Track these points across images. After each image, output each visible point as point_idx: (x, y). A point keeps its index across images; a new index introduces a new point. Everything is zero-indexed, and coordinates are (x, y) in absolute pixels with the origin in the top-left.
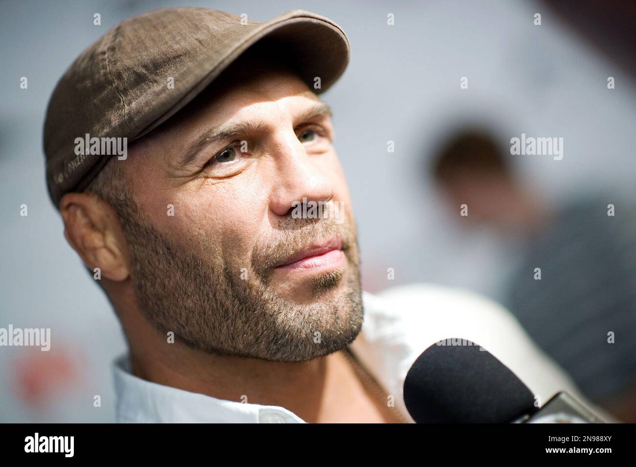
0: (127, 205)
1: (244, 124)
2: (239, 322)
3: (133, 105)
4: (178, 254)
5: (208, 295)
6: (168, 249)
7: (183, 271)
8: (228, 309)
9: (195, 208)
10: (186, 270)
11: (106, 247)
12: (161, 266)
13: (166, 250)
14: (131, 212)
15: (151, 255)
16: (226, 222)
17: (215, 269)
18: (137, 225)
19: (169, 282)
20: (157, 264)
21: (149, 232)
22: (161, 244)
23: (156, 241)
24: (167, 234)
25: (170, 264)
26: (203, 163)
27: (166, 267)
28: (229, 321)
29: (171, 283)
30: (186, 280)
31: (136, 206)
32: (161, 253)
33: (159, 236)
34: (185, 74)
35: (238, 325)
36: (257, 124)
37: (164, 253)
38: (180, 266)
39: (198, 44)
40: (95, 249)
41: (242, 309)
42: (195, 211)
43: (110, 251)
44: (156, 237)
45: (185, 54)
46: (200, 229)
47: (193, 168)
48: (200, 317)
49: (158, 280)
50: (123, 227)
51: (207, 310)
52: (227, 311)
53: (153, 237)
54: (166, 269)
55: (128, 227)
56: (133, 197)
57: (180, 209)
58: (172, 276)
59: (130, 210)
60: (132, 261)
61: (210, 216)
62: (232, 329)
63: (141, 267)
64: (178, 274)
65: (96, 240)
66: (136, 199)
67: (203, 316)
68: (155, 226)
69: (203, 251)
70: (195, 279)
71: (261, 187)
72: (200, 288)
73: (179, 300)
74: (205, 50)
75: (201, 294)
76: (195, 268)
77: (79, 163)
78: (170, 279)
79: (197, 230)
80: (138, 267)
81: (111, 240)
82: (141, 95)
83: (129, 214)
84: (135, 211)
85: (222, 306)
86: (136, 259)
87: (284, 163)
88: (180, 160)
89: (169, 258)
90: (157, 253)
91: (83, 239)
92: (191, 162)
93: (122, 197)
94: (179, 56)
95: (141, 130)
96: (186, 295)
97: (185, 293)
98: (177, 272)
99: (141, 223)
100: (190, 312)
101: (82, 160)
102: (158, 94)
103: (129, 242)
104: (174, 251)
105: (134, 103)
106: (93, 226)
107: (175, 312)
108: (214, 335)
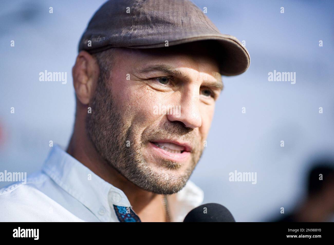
0: (106, 73)
1: (179, 72)
2: (121, 155)
3: (136, 32)
4: (114, 109)
5: (114, 135)
6: (111, 104)
7: (111, 117)
8: (119, 146)
9: (133, 94)
10: (112, 118)
11: (86, 85)
12: (103, 109)
13: (109, 104)
14: (106, 78)
15: (102, 102)
16: (143, 109)
17: (125, 125)
18: (104, 85)
19: (102, 118)
20: (102, 107)
21: (108, 91)
22: (109, 100)
23: (108, 97)
24: (114, 97)
25: (107, 111)
26: (150, 77)
27: (105, 111)
28: (117, 152)
29: (103, 119)
30: (110, 122)
31: (109, 76)
32: (107, 103)
33: (111, 96)
34: (166, 33)
35: (120, 156)
36: (185, 75)
37: (108, 104)
38: (111, 114)
39: (181, 23)
40: (80, 83)
41: (125, 150)
42: (133, 96)
43: (87, 88)
44: (109, 95)
45: (172, 24)
46: (130, 104)
47: (145, 76)
48: (106, 142)
49: (99, 114)
50: (98, 82)
51: (110, 141)
52: (118, 147)
53: (108, 95)
54: (104, 112)
55: (100, 83)
56: (111, 72)
57: (127, 91)
58: (105, 116)
59: (105, 77)
60: (93, 99)
61: (138, 102)
62: (117, 156)
63: (95, 104)
64: (108, 118)
65: (84, 79)
66: (111, 73)
67: (108, 142)
68: (112, 90)
69: (125, 114)
70: (113, 124)
71: (169, 103)
72: (112, 130)
73: (102, 128)
74: (182, 28)
75: (111, 132)
76: (116, 119)
77: (97, 41)
78: (104, 117)
79: (129, 104)
80: (94, 103)
81: (90, 84)
82: (142, 29)
83: (104, 78)
84: (108, 78)
85: (118, 143)
86: (95, 99)
87: (186, 99)
88: (141, 69)
89: (109, 108)
90: (105, 102)
91: (79, 75)
92: (145, 73)
93: (106, 68)
94: (169, 23)
95: (131, 45)
96: (105, 129)
97: (106, 128)
98: (108, 116)
99: (107, 85)
100: (103, 137)
101: (99, 41)
102: (149, 35)
103: (97, 90)
104: (112, 106)
105: (136, 31)
106: (86, 72)
107: (97, 132)
108: (109, 153)
